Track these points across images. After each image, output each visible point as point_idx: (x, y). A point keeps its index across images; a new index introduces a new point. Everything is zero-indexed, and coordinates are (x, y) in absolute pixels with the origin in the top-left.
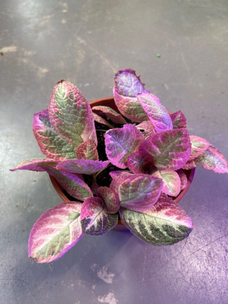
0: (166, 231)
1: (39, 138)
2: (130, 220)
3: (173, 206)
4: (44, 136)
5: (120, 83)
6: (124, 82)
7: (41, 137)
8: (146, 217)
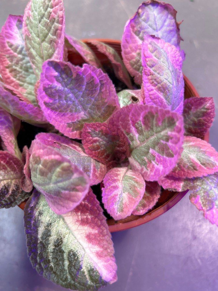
0: (70, 262)
1: (5, 49)
2: (40, 214)
3: (103, 230)
4: (12, 50)
5: (143, 17)
6: (152, 18)
7: (9, 50)
8: (61, 222)
